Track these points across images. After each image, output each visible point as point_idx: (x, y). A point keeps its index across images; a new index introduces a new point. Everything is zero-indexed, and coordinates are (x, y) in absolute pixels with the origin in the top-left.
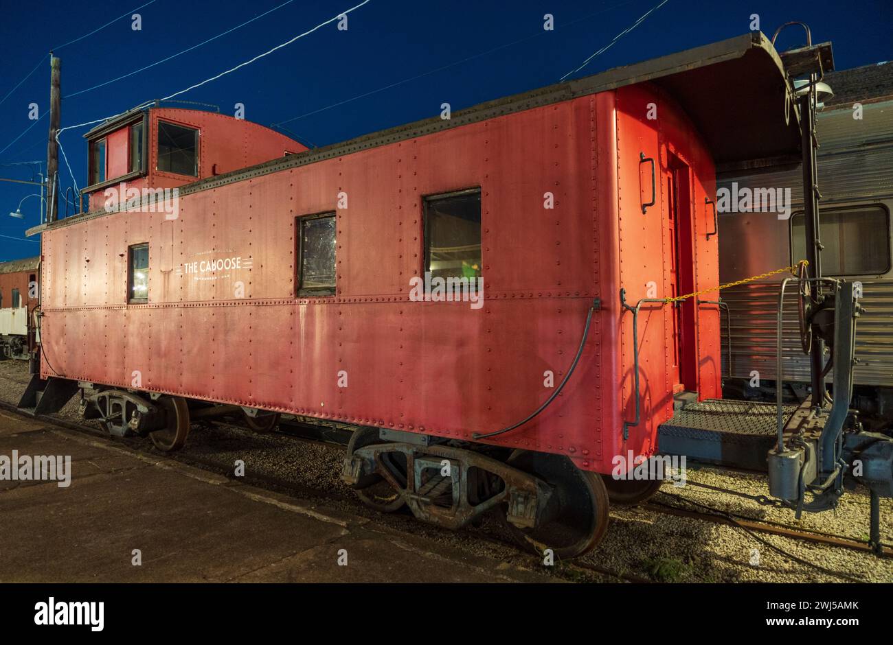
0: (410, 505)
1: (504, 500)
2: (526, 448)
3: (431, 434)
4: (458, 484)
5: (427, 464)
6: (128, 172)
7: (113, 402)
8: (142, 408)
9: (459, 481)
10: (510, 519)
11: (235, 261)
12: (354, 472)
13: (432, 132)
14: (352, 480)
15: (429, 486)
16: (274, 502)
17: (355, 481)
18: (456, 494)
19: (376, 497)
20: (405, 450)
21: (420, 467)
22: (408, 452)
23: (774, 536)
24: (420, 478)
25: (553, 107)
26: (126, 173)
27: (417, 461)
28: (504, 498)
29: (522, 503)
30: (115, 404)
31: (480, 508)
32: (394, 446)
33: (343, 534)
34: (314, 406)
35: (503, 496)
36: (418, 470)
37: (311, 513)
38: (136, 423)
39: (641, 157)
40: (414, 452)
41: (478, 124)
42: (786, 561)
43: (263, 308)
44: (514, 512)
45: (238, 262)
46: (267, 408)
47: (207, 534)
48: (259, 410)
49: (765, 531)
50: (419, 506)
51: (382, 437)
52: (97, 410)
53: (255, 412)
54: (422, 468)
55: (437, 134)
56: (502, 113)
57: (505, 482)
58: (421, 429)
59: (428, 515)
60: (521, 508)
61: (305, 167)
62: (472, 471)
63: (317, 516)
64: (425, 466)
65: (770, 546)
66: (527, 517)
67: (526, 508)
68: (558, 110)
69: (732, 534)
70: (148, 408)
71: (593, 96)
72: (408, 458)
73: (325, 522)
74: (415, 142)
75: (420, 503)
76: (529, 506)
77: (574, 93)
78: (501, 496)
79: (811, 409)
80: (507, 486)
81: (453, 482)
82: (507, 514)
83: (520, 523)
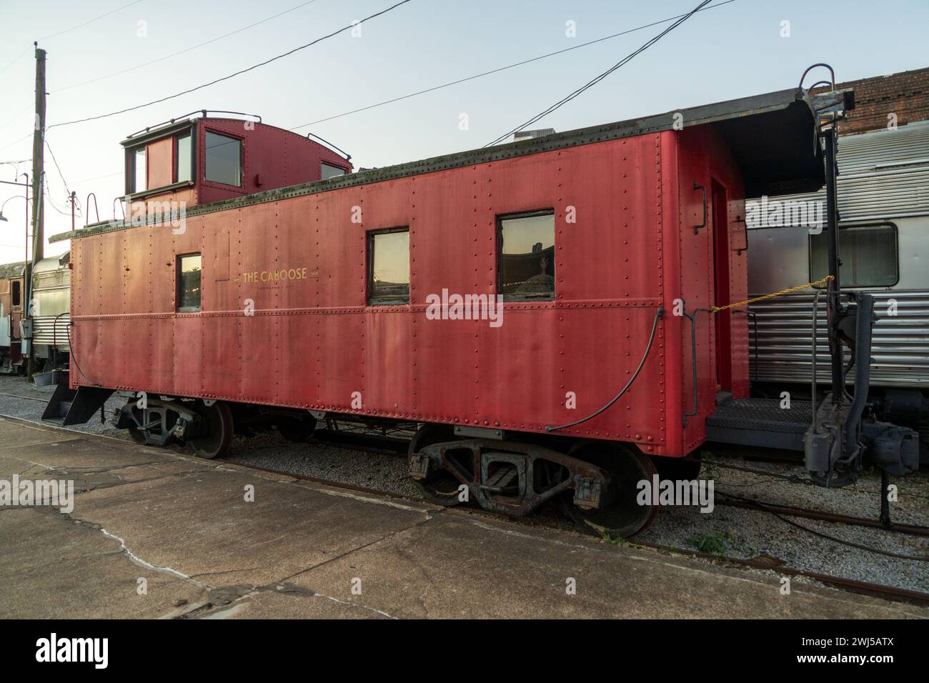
0: (477, 497)
1: (569, 487)
2: (597, 438)
3: (506, 428)
4: (524, 475)
5: (494, 458)
6: (173, 182)
7: (151, 411)
8: (186, 416)
9: (525, 472)
10: (576, 502)
11: (300, 272)
12: (423, 468)
13: (507, 158)
14: (421, 475)
15: (495, 478)
16: (351, 496)
17: (424, 476)
18: (522, 484)
19: (438, 493)
20: (472, 447)
21: (487, 461)
22: (475, 448)
23: (798, 518)
24: (486, 471)
25: (623, 142)
26: (171, 183)
27: (484, 456)
28: (568, 486)
29: (587, 488)
30: (152, 413)
31: (546, 495)
32: (461, 443)
33: (427, 519)
34: (387, 407)
35: (568, 484)
36: (485, 463)
37: (390, 504)
38: (181, 430)
39: (695, 185)
40: (481, 448)
41: (552, 152)
42: (810, 537)
43: (331, 316)
44: (581, 496)
45: (303, 273)
46: (336, 411)
47: (304, 522)
48: (327, 413)
49: (790, 514)
50: (485, 496)
51: (456, 433)
52: (132, 420)
53: (324, 414)
54: (489, 462)
55: (511, 160)
56: (574, 145)
57: (570, 471)
58: (496, 423)
59: (495, 505)
60: (587, 492)
61: (376, 184)
62: (538, 463)
63: (397, 506)
64: (492, 460)
65: (796, 525)
66: (593, 499)
67: (591, 492)
68: (626, 144)
69: (762, 517)
70: (192, 415)
71: (658, 134)
72: (475, 453)
73: (406, 511)
74: (490, 166)
75: (487, 494)
76: (594, 490)
77: (641, 130)
78: (566, 483)
79: (833, 403)
80: (571, 474)
81: (520, 473)
82: (574, 498)
83: (586, 506)
